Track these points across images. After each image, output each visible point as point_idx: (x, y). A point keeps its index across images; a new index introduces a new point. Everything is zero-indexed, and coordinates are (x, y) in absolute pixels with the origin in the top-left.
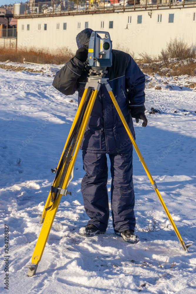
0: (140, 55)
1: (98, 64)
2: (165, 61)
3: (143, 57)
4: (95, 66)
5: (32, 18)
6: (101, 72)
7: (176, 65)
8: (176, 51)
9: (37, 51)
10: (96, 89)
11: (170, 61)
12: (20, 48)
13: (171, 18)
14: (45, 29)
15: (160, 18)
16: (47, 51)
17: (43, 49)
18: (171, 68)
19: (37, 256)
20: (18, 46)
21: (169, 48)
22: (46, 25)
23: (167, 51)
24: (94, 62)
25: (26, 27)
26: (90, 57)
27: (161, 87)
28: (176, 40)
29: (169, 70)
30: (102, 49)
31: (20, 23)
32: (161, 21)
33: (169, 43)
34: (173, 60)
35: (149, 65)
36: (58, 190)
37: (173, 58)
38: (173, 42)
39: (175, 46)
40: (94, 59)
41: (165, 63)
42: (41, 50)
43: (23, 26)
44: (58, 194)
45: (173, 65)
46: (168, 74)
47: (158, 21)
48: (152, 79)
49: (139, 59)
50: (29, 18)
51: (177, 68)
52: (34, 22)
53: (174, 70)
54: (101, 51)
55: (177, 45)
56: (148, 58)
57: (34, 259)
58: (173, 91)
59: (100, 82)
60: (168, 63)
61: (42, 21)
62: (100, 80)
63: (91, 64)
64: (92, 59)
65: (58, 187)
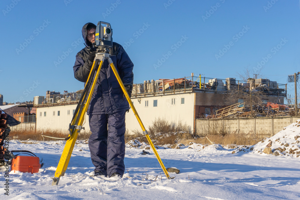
0: (133, 131)
1: (102, 44)
2: (152, 135)
3: (135, 133)
4: (101, 45)
5: (48, 107)
6: (105, 49)
7: (160, 138)
8: (160, 127)
9: (52, 131)
10: (101, 60)
11: (156, 135)
12: (38, 130)
13: (155, 103)
14: (59, 114)
15: (147, 104)
16: (60, 131)
17: (57, 130)
18: (157, 139)
19: (59, 172)
20: (37, 129)
21: (154, 125)
22: (59, 112)
23: (153, 127)
24: (100, 42)
25: (43, 114)
26: (97, 39)
27: (149, 148)
28: (159, 120)
29: (155, 142)
30: (105, 33)
31: (39, 111)
32: (148, 106)
33: (154, 121)
34: (158, 134)
35: (140, 138)
36: (74, 127)
37: (158, 132)
38: (157, 121)
39: (159, 123)
40: (100, 40)
41: (153, 137)
42: (55, 131)
43: (41, 113)
44: (75, 129)
45: (158, 137)
46: (155, 144)
47: (146, 106)
48: (142, 144)
49: (132, 134)
50: (46, 107)
51: (161, 140)
52: (50, 110)
53: (159, 141)
54: (104, 35)
55: (161, 122)
56: (139, 134)
57: (57, 174)
58: (159, 150)
59: (104, 56)
60: (155, 136)
61: (56, 109)
62: (104, 55)
63: (97, 44)
64: (98, 40)
65: (75, 125)
